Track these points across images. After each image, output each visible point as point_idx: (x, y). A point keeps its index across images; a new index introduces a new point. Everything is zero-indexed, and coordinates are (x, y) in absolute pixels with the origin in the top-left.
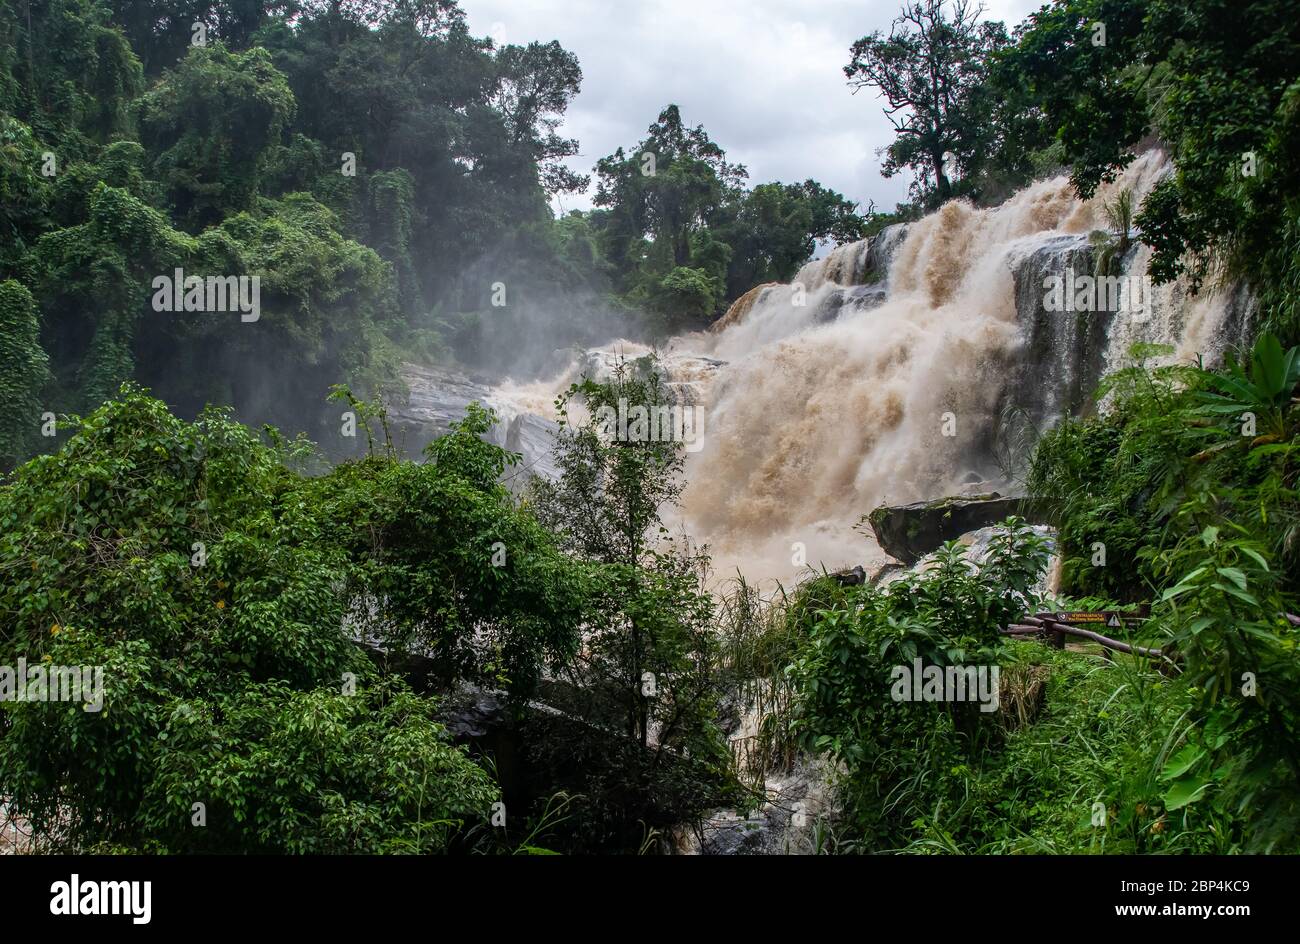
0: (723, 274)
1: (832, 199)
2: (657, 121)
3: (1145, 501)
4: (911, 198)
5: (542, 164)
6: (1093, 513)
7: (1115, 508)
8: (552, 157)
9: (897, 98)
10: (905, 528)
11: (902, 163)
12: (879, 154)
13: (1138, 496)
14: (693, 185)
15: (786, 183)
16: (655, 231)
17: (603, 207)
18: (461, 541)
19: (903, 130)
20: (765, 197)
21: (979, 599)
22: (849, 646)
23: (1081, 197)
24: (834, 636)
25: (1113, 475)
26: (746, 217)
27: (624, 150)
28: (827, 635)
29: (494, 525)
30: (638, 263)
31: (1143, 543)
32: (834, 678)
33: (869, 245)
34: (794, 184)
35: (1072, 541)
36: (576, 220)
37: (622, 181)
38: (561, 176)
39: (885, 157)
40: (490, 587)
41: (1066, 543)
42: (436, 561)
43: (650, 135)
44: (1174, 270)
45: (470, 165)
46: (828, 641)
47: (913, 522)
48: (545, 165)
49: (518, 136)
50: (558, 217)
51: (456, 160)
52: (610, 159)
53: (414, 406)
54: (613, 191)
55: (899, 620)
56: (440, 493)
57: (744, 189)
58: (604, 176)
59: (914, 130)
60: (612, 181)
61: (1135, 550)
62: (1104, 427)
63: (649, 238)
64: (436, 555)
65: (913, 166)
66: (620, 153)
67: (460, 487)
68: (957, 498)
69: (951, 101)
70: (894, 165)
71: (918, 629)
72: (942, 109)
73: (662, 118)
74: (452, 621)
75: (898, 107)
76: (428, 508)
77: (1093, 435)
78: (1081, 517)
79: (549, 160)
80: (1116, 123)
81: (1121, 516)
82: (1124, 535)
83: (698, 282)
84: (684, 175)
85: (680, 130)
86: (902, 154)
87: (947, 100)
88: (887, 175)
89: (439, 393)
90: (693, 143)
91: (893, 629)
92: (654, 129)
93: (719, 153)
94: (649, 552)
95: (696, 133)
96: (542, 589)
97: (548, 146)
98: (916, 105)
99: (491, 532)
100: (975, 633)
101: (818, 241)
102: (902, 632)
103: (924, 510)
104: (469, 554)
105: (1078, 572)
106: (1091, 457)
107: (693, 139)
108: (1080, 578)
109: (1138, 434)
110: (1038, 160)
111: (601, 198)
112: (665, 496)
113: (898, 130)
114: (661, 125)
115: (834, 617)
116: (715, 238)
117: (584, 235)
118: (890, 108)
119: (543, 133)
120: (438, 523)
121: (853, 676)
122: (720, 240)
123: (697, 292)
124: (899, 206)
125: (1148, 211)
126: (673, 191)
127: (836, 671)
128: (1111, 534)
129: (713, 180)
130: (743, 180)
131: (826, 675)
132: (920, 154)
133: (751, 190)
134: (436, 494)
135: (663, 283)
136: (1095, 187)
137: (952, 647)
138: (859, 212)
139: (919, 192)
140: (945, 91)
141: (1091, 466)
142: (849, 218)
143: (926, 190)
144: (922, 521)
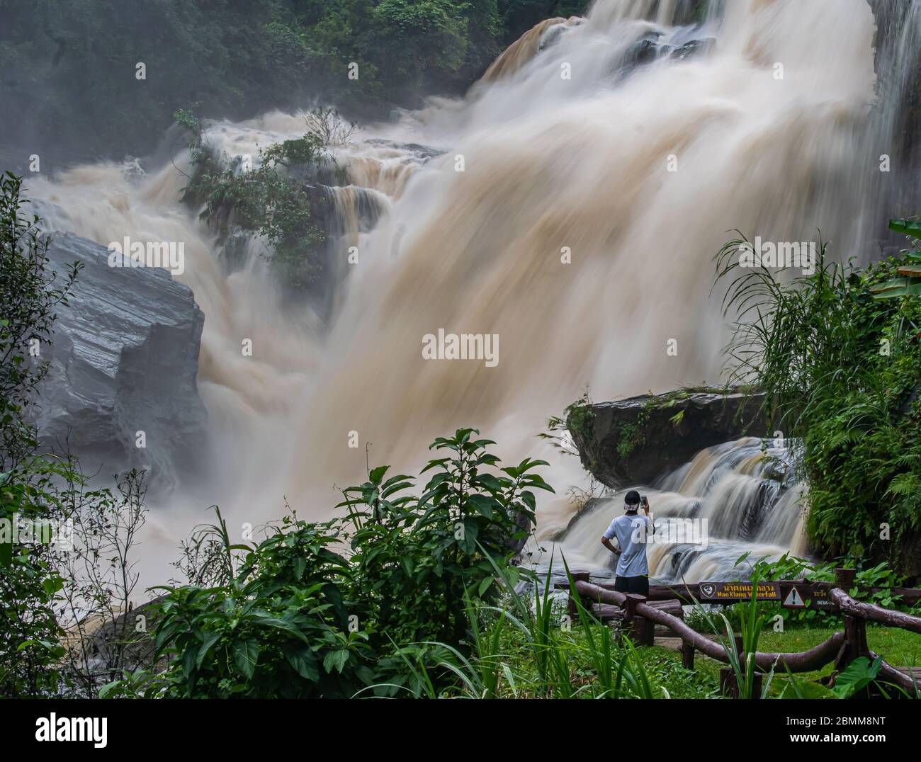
10: (616, 437)
35: (814, 462)
47: (627, 428)
78: (824, 424)
103: (643, 410)
123: (434, 28)
135: (377, 10)
144: (640, 428)
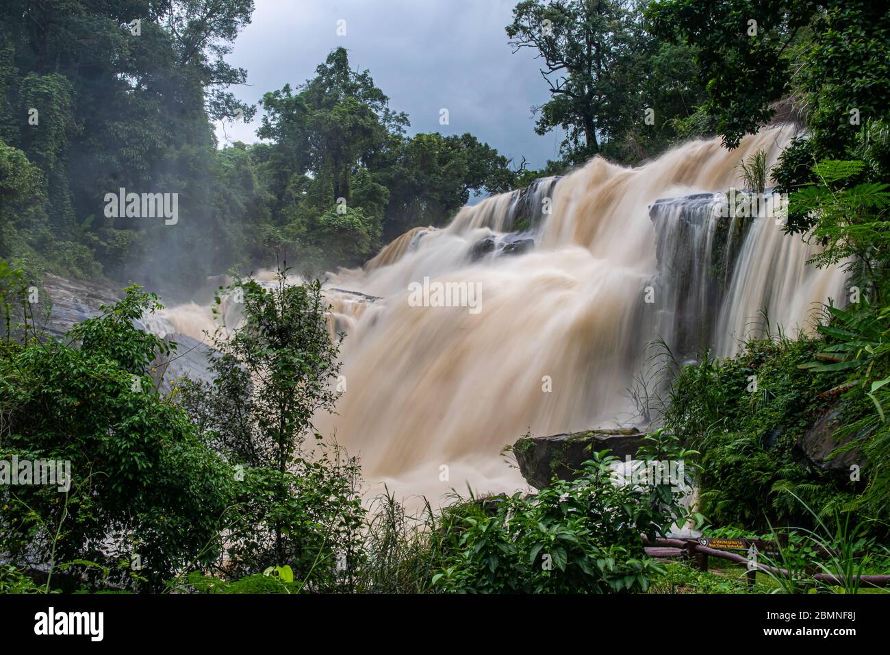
0: (380, 216)
1: (486, 153)
2: (325, 62)
3: (779, 437)
4: (561, 156)
5: (208, 89)
6: (730, 447)
7: (751, 442)
8: (219, 83)
9: (554, 61)
10: (549, 458)
11: (555, 123)
12: (534, 111)
13: (773, 432)
14: (355, 127)
15: (444, 135)
16: (316, 170)
17: (267, 141)
18: (103, 426)
19: (558, 91)
20: (423, 146)
21: (628, 509)
22: (498, 553)
23: (727, 146)
24: (482, 544)
25: (749, 412)
26: (406, 163)
27: (291, 87)
28: (476, 542)
29: (141, 411)
30: (297, 199)
31: (778, 477)
32: (481, 588)
33: (521, 195)
34: (451, 136)
35: (709, 473)
36: (239, 151)
37: (287, 117)
38: (227, 103)
39: (540, 115)
40: (131, 477)
41: (703, 476)
42: (72, 447)
43: (317, 75)
44: (808, 222)
45: (133, 82)
46: (477, 548)
47: (555, 452)
48: (211, 91)
49: (186, 59)
50: (220, 147)
51: (119, 75)
52: (277, 93)
53: (55, 318)
54: (278, 125)
55: (549, 527)
56: (83, 374)
57: (404, 136)
58: (269, 110)
59: (568, 92)
60: (277, 115)
61: (770, 483)
62: (739, 367)
63: (310, 175)
64: (73, 440)
65: (565, 127)
66: (287, 89)
67: (107, 367)
68: (598, 432)
69: (603, 67)
70: (548, 124)
71: (569, 535)
72: (594, 75)
73: (330, 59)
74: (85, 512)
75: (554, 69)
76: (70, 390)
77: (730, 374)
78: (718, 450)
79: (216, 87)
80: (761, 78)
81: (757, 450)
82: (759, 469)
83: (356, 220)
84: (348, 117)
85: (346, 73)
86: (555, 114)
87: (599, 66)
88: (541, 132)
89: (85, 307)
90: (359, 87)
91: (544, 534)
92: (322, 69)
93: (383, 99)
94: (298, 461)
95: (362, 78)
96: (188, 483)
97: (215, 73)
98: (571, 69)
99: (137, 419)
100: (624, 544)
101: (471, 191)
102: (553, 538)
103: (566, 442)
104: (111, 440)
105: (715, 505)
106: (727, 394)
107: (359, 83)
108: (717, 510)
109: (772, 374)
110: (680, 127)
111: (265, 132)
112: (320, 402)
113: (553, 91)
114: (329, 66)
115: (484, 524)
116: (374, 180)
117: (245, 164)
118: (547, 69)
119: (211, 59)
120: (78, 407)
121: (502, 586)
122: (380, 183)
123: (354, 230)
124: (550, 163)
125: (785, 165)
126: (338, 131)
127: (484, 581)
128: (748, 468)
129: (375, 124)
130: (404, 127)
131: (474, 585)
132: (571, 115)
133: (412, 137)
134: (79, 373)
135: (322, 218)
136: (741, 137)
137: (601, 556)
138: (512, 167)
139: (569, 150)
140: (598, 58)
141: (729, 402)
142: (502, 172)
143: (576, 149)
144: (564, 452)
